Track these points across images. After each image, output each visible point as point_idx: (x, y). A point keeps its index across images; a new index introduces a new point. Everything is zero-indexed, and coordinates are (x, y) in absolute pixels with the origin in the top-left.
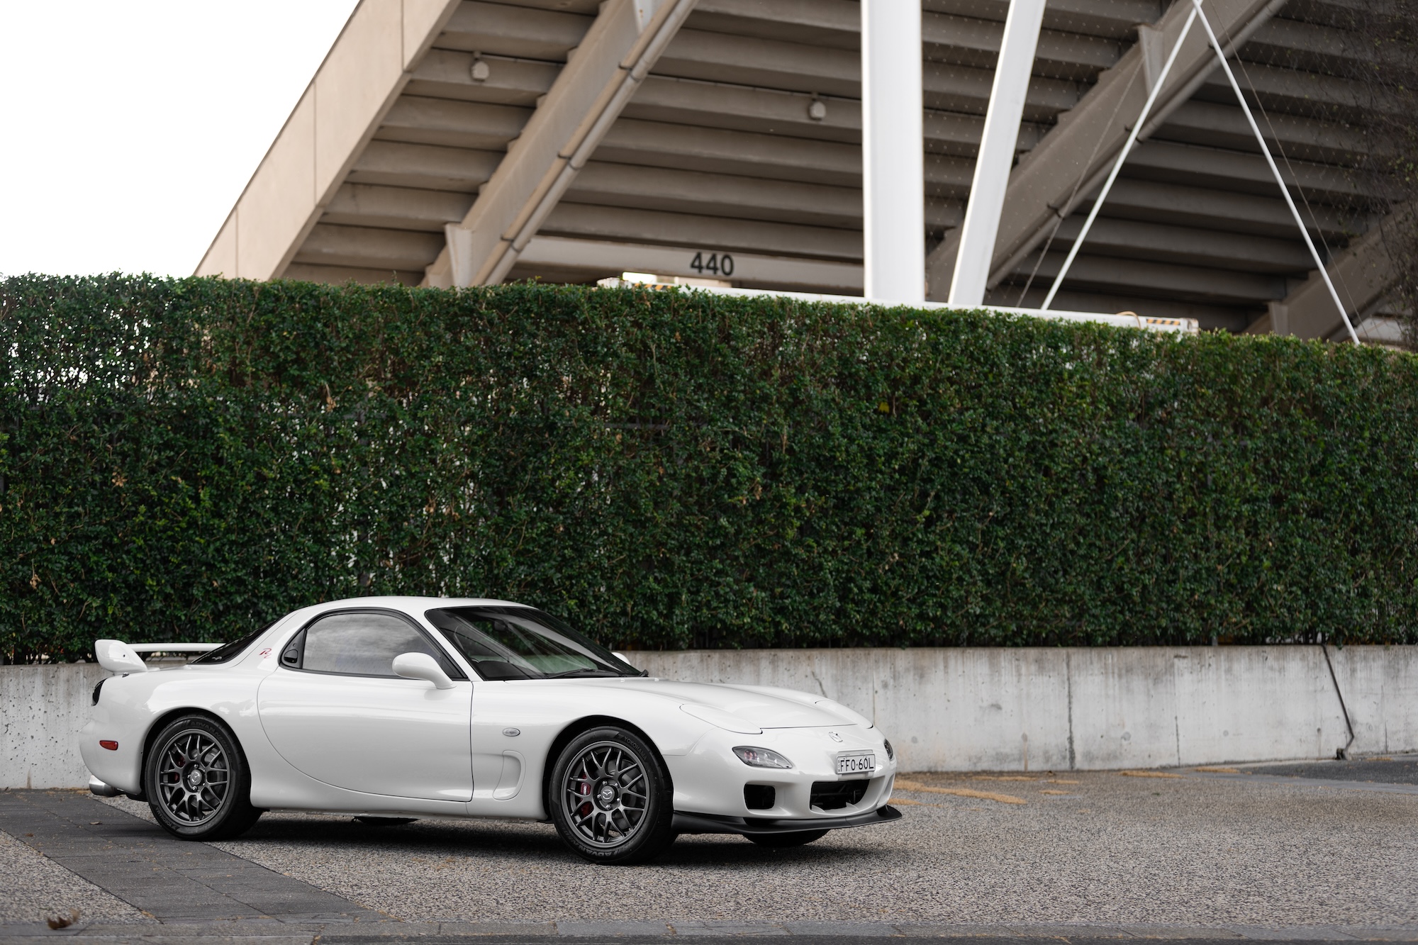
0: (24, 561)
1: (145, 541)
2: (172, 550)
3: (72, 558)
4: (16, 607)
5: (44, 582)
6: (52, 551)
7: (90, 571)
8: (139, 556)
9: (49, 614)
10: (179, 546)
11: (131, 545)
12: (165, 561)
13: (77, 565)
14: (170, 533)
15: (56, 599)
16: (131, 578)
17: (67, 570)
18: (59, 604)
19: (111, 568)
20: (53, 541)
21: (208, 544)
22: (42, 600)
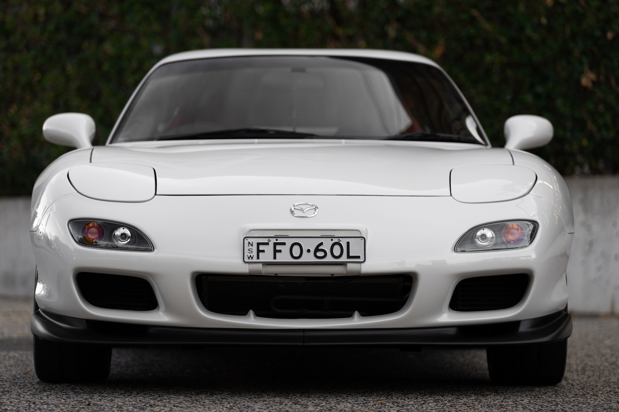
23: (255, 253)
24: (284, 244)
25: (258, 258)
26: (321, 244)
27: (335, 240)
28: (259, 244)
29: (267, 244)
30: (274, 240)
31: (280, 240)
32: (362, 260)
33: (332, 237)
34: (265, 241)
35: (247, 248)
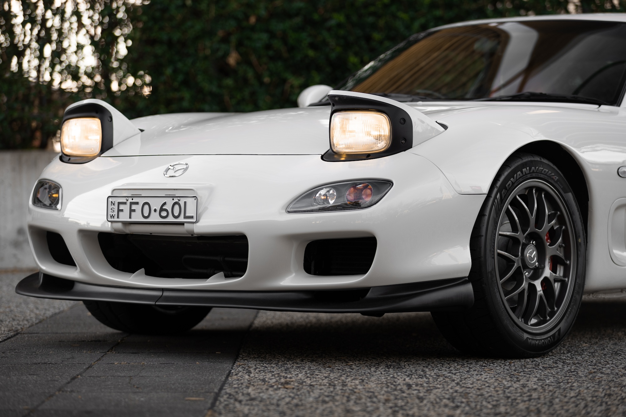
0: (225, 40)
1: (348, 17)
2: (374, 27)
3: (272, 35)
4: (220, 86)
5: (245, 60)
6: (253, 29)
7: (291, 49)
8: (342, 32)
9: (253, 94)
10: (381, 23)
11: (332, 23)
12: (368, 39)
13: (277, 44)
14: (372, 9)
15: (259, 77)
16: (333, 55)
17: (268, 47)
18: (261, 83)
19: (313, 46)
20: (253, 20)
21: (413, 19)
22: (245, 81)
23: (116, 213)
24: (137, 203)
25: (118, 217)
26: (165, 204)
27: (176, 200)
28: (119, 203)
29: (125, 203)
30: (130, 200)
31: (135, 200)
32: (194, 220)
33: (173, 197)
34: (124, 200)
35: (110, 207)
